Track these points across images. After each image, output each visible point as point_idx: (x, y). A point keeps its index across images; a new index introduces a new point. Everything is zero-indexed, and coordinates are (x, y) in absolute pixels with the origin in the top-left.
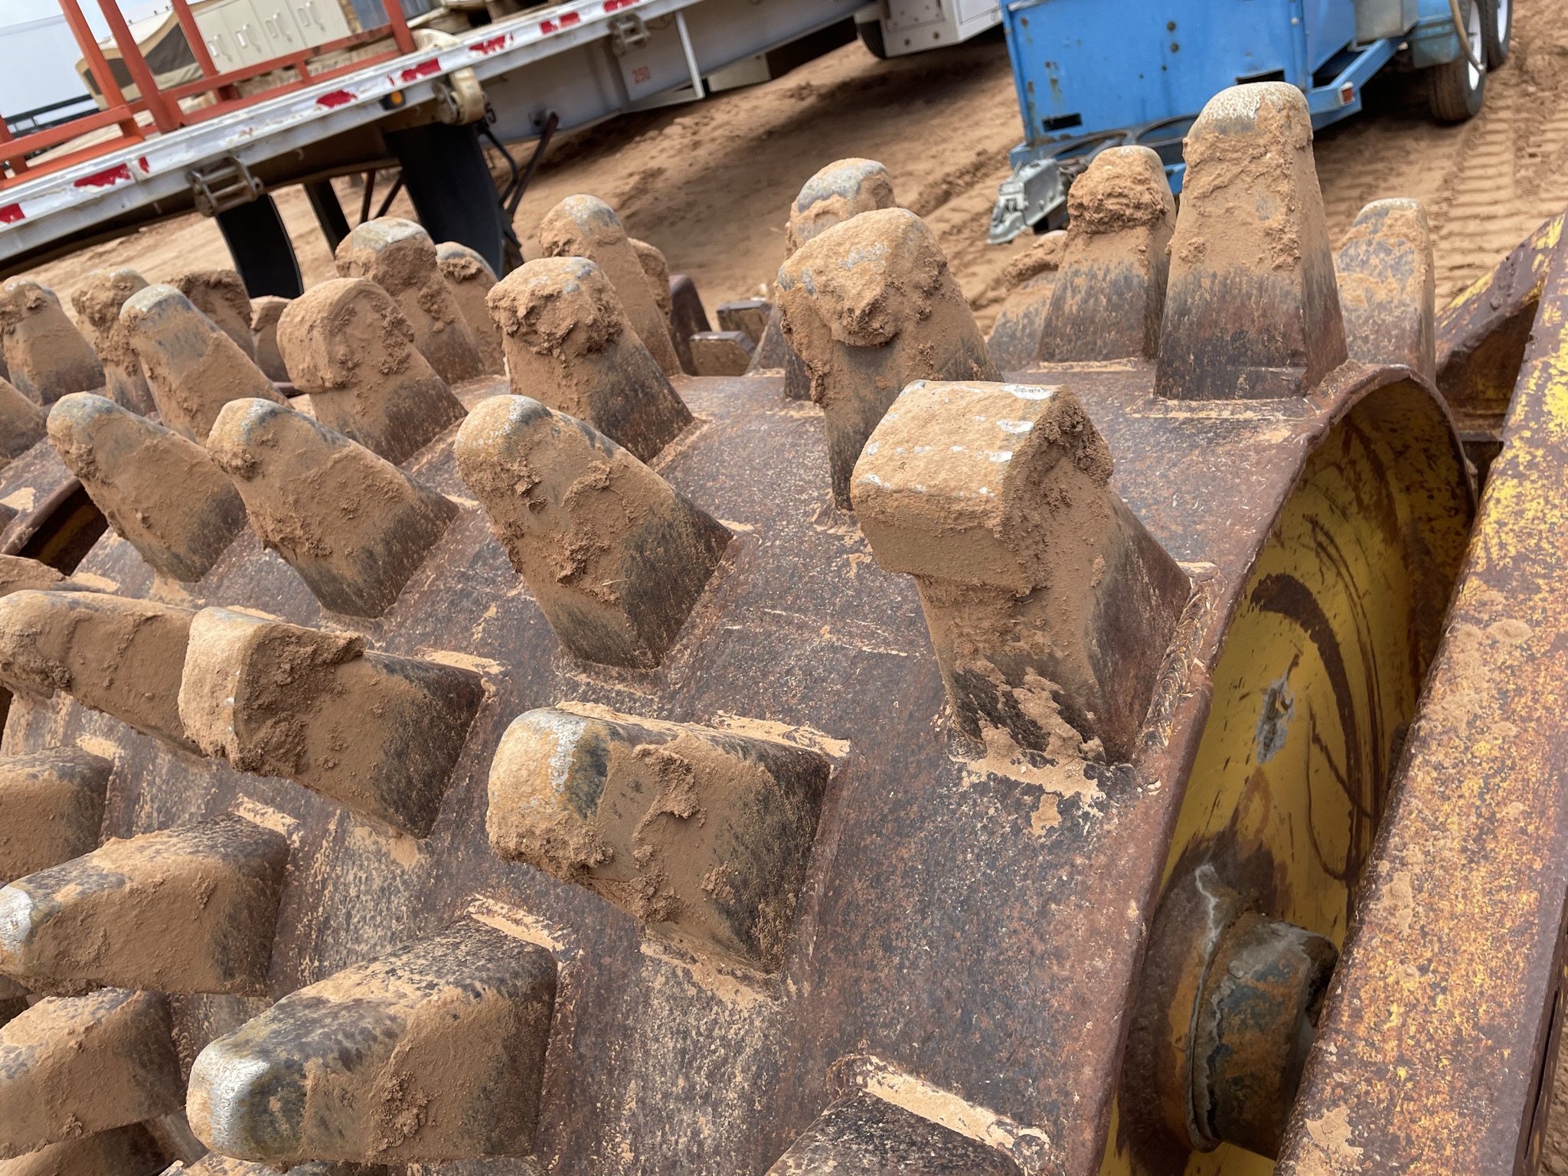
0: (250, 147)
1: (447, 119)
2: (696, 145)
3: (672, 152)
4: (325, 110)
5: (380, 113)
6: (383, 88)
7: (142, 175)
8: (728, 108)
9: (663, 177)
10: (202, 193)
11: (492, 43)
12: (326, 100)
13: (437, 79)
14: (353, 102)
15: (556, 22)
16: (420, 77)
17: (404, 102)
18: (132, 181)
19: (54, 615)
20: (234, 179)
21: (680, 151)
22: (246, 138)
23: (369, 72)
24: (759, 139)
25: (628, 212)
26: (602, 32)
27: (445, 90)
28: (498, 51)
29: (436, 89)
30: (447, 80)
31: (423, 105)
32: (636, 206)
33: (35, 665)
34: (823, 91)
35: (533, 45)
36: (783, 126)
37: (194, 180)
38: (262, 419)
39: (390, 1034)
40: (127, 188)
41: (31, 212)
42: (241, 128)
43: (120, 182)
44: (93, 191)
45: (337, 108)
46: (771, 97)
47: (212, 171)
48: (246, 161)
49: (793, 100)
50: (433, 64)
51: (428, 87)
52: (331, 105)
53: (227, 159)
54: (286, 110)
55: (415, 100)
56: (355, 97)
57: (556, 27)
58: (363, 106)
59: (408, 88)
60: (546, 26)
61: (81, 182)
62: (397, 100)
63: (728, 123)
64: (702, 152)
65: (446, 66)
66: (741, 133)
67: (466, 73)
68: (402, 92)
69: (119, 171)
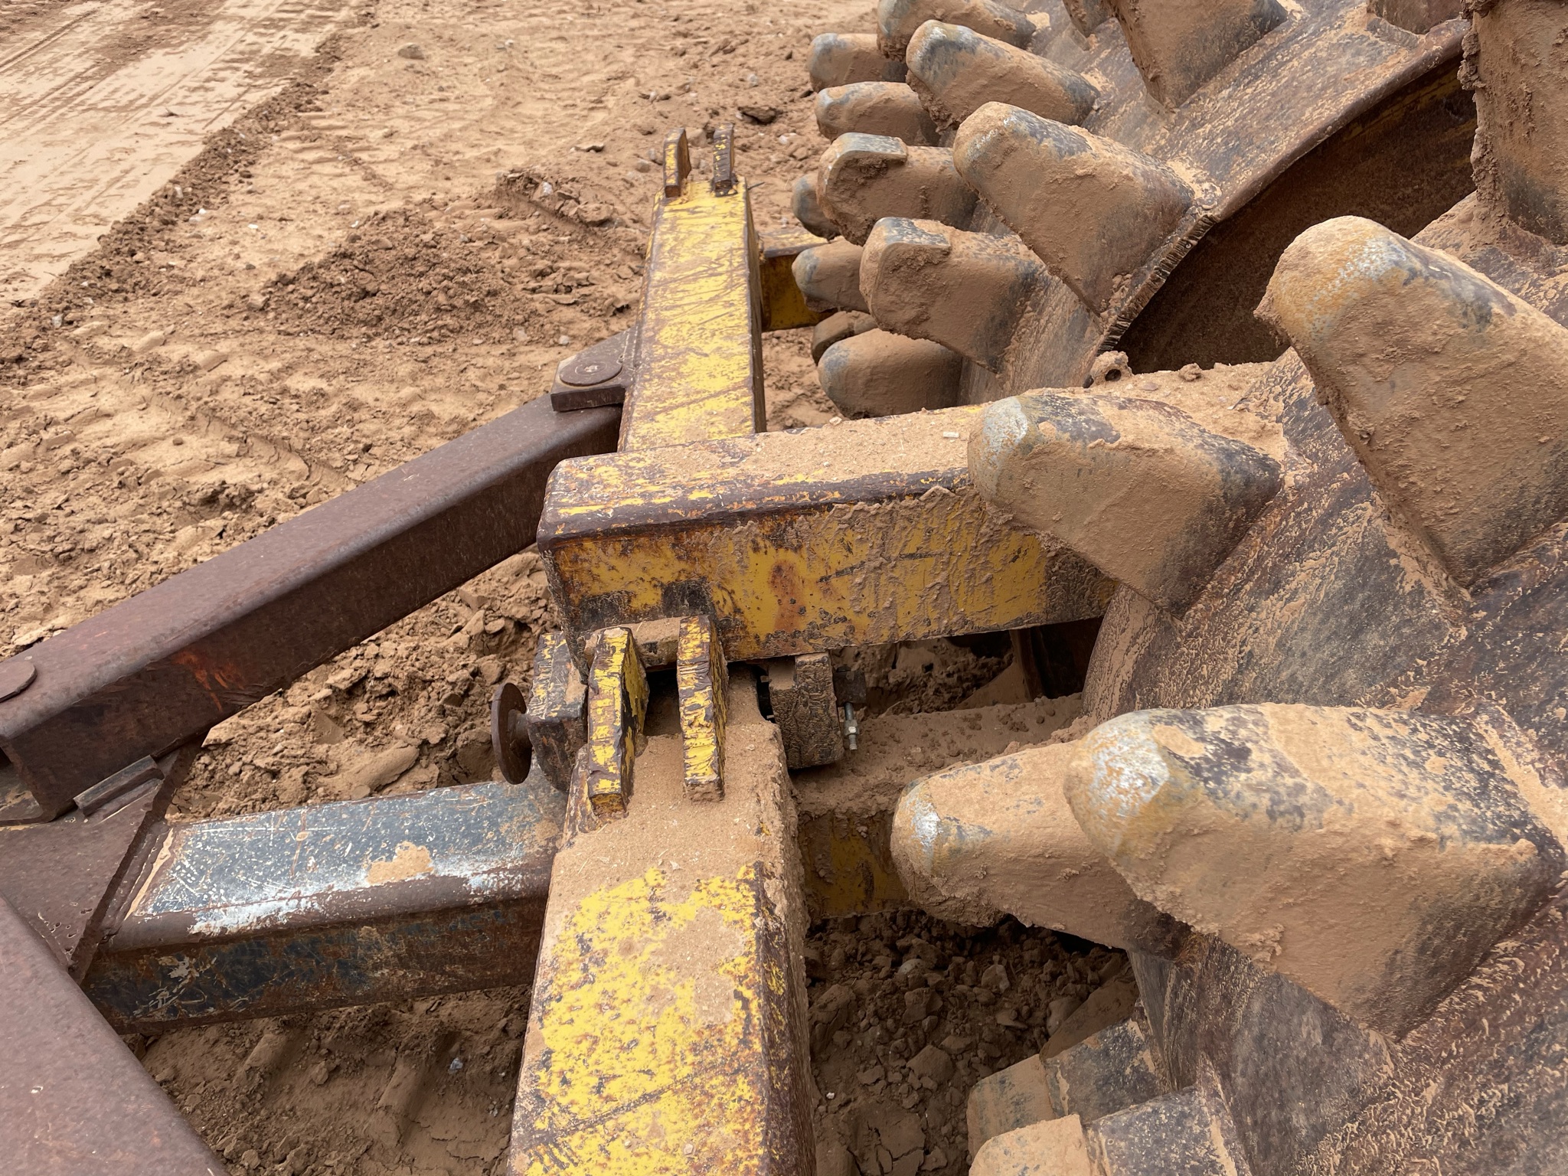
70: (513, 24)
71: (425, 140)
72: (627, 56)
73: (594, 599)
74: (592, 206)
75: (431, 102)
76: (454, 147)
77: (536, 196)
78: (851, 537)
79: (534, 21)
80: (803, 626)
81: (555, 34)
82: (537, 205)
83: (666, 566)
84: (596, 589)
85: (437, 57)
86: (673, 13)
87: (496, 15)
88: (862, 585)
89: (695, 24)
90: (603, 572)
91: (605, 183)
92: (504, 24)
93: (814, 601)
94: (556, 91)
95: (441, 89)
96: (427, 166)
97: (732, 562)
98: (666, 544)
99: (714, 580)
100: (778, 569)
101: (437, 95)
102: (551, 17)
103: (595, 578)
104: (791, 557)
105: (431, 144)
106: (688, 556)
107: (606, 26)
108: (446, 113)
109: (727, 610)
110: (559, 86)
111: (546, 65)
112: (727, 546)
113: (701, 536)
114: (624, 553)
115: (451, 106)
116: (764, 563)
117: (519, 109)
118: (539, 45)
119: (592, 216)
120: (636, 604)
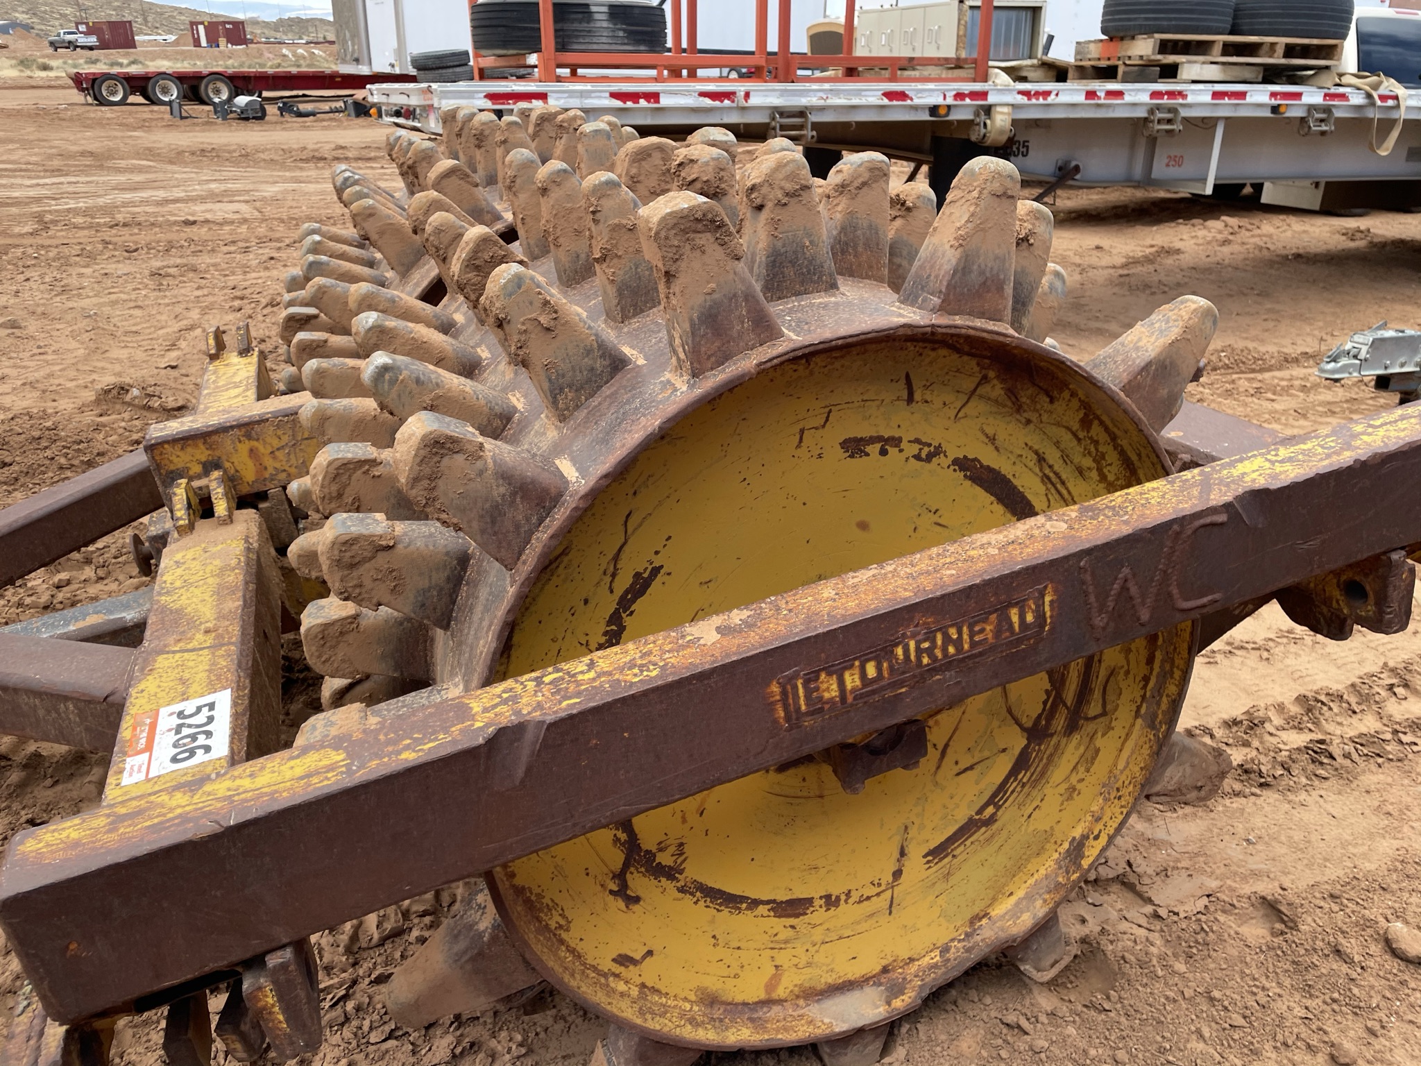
0: (822, 109)
1: (973, 138)
2: (1226, 242)
3: (1200, 241)
4: (886, 101)
5: (926, 117)
6: (937, 100)
7: (743, 103)
8: (1280, 224)
9: (1177, 257)
10: (774, 129)
11: (1037, 94)
12: (889, 95)
13: (982, 106)
14: (909, 102)
15: (1102, 94)
16: (968, 101)
17: (947, 114)
18: (734, 105)
19: (452, 226)
20: (801, 127)
21: (1209, 243)
22: (821, 103)
23: (931, 86)
24: (1286, 257)
25: (1125, 272)
26: (1141, 113)
27: (983, 117)
28: (1041, 101)
29: (977, 114)
30: (988, 110)
31: (961, 123)
32: (1138, 269)
33: (436, 243)
34: (1376, 240)
35: (1074, 106)
36: (1316, 255)
37: (774, 119)
38: (559, 171)
39: (437, 384)
40: (730, 108)
41: (665, 101)
42: (821, 94)
43: (727, 102)
44: (708, 102)
45: (895, 103)
46: (1327, 229)
47: (789, 117)
48: (814, 118)
49: (1344, 238)
50: (984, 95)
51: (972, 110)
52: (891, 100)
53: (802, 113)
54: (858, 93)
55: (955, 116)
56: (912, 99)
57: (1099, 98)
58: (915, 108)
59: (955, 106)
60: (1091, 94)
61: (703, 94)
62: (942, 111)
63: (1270, 236)
64: (1226, 250)
65: (991, 99)
66: (1272, 247)
67: (1005, 110)
68: (949, 107)
69: (729, 95)
70: (95, 300)
71: (31, 379)
72: (195, 315)
73: (172, 472)
74: (171, 399)
75: (33, 356)
76: (57, 382)
77: (128, 398)
78: (280, 432)
79: (113, 297)
80: (267, 476)
81: (132, 304)
82: (129, 404)
83: (202, 453)
84: (172, 467)
85: (32, 326)
86: (231, 284)
87: (79, 295)
88: (289, 454)
89: (249, 291)
90: (174, 458)
91: (181, 387)
92: (87, 301)
93: (269, 462)
94: (137, 342)
95: (39, 347)
96: (37, 394)
97: (230, 448)
98: (200, 443)
99: (224, 458)
100: (251, 450)
101: (36, 351)
102: (128, 293)
103: (171, 462)
104: (255, 443)
105: (37, 381)
106: (210, 448)
107: (175, 297)
108: (47, 362)
109: (232, 471)
110: (139, 338)
111: (127, 325)
112: (227, 441)
113: (215, 438)
114: (182, 449)
115: (49, 357)
116: (244, 448)
117: (107, 355)
118: (118, 313)
119: (171, 404)
120: (191, 473)
